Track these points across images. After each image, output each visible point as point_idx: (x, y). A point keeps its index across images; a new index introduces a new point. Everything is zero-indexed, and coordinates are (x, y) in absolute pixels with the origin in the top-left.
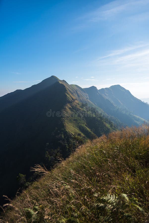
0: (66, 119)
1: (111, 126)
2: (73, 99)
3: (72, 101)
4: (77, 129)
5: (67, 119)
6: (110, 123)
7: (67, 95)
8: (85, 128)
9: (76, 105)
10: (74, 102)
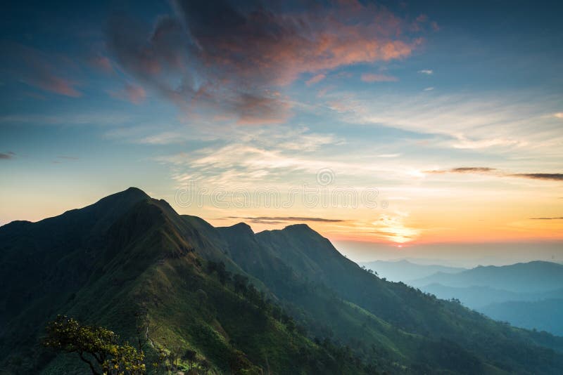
0: (153, 304)
1: (290, 328)
2: (181, 247)
3: (178, 251)
4: (187, 339)
5: (156, 304)
6: (286, 320)
7: (166, 234)
8: (213, 333)
9: (191, 266)
10: (184, 256)
